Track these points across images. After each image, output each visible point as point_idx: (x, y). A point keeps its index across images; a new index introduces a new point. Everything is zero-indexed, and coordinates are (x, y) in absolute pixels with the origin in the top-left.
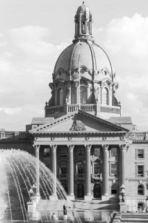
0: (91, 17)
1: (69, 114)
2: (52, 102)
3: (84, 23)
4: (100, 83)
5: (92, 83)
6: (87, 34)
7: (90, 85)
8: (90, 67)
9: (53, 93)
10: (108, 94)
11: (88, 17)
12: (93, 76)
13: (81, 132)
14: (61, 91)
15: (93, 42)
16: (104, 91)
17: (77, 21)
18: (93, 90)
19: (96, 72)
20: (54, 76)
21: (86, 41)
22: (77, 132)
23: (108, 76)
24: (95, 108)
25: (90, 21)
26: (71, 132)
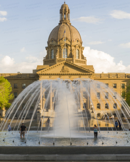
0: (69, 10)
1: (58, 63)
2: (47, 57)
3: (65, 14)
4: (75, 46)
5: (71, 46)
6: (67, 20)
7: (69, 47)
8: (69, 38)
9: (48, 52)
10: (79, 53)
11: (67, 10)
12: (71, 42)
13: (66, 73)
14: (53, 51)
15: (70, 24)
16: (77, 51)
17: (61, 12)
18: (71, 50)
19: (73, 40)
20: (48, 43)
21: (66, 23)
22: (64, 73)
23: (79, 43)
24: (73, 60)
25: (69, 12)
26: (61, 73)
